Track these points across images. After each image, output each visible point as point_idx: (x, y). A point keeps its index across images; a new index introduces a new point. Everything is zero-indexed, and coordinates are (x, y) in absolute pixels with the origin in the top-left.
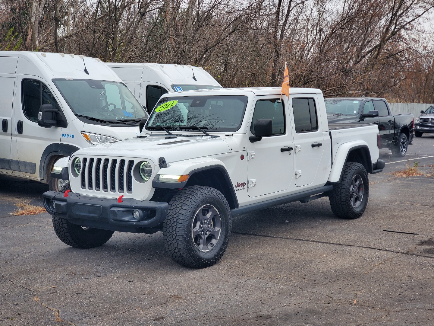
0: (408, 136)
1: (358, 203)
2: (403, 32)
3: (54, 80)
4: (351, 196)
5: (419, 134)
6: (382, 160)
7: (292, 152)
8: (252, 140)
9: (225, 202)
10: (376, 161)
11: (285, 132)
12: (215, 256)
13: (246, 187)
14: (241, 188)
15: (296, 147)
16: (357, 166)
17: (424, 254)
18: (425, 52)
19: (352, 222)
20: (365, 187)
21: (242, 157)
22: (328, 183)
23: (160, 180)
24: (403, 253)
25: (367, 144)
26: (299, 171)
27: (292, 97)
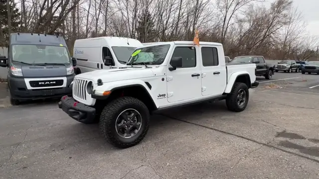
0: (272, 71)
1: (242, 103)
2: (272, 35)
4: (238, 100)
5: (277, 71)
6: (257, 82)
7: (199, 77)
8: (171, 69)
10: (254, 82)
11: (195, 66)
13: (166, 96)
14: (162, 97)
15: (202, 74)
16: (242, 84)
18: (280, 42)
19: (237, 114)
20: (247, 95)
21: (163, 80)
22: (224, 94)
24: (264, 144)
25: (248, 73)
26: (204, 88)
27: (201, 46)
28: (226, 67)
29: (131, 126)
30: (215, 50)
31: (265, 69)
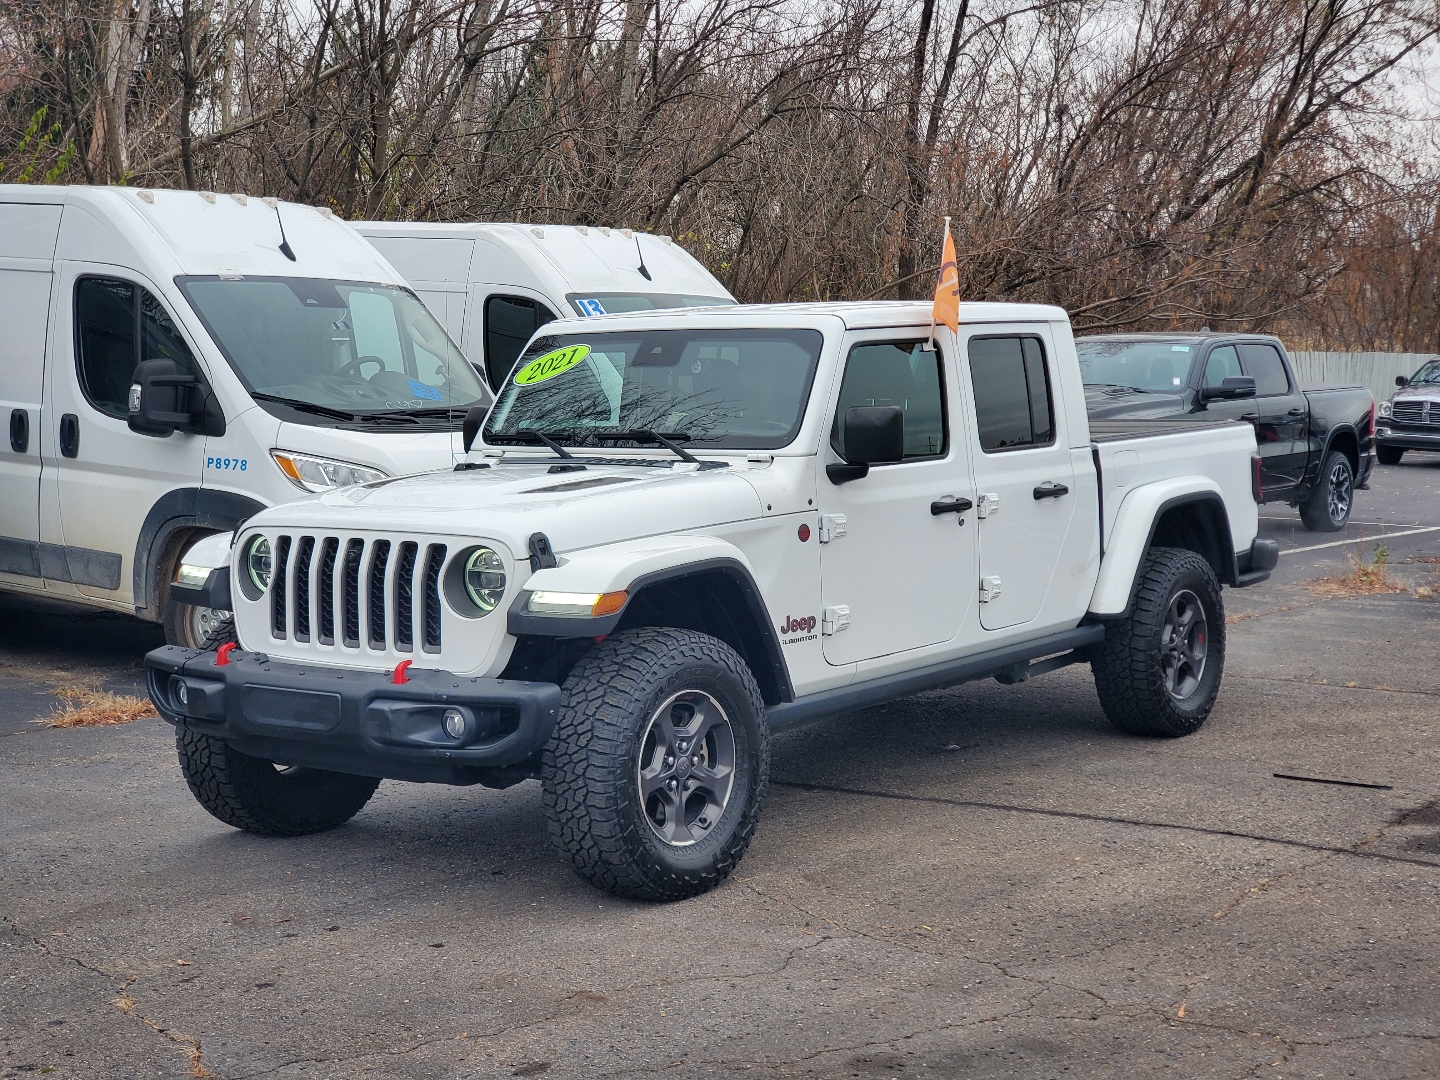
0: (1354, 461)
1: (1189, 684)
2: (1335, 116)
3: (180, 281)
4: (1166, 662)
5: (1391, 454)
6: (1269, 542)
7: (969, 515)
8: (837, 476)
9: (750, 682)
10: (1247, 546)
11: (944, 450)
12: (716, 861)
13: (817, 630)
14: (800, 634)
15: (981, 499)
16: (1186, 561)
17: (1410, 854)
18: (1407, 183)
19: (1168, 748)
20: (1212, 630)
21: (804, 533)
22: (1090, 619)
23: (533, 608)
24: (1339, 851)
25: (1217, 489)
26: (993, 580)
27: (967, 333)
28: (1095, 454)
29: (693, 784)
30: (1032, 347)
31: (1301, 447)
